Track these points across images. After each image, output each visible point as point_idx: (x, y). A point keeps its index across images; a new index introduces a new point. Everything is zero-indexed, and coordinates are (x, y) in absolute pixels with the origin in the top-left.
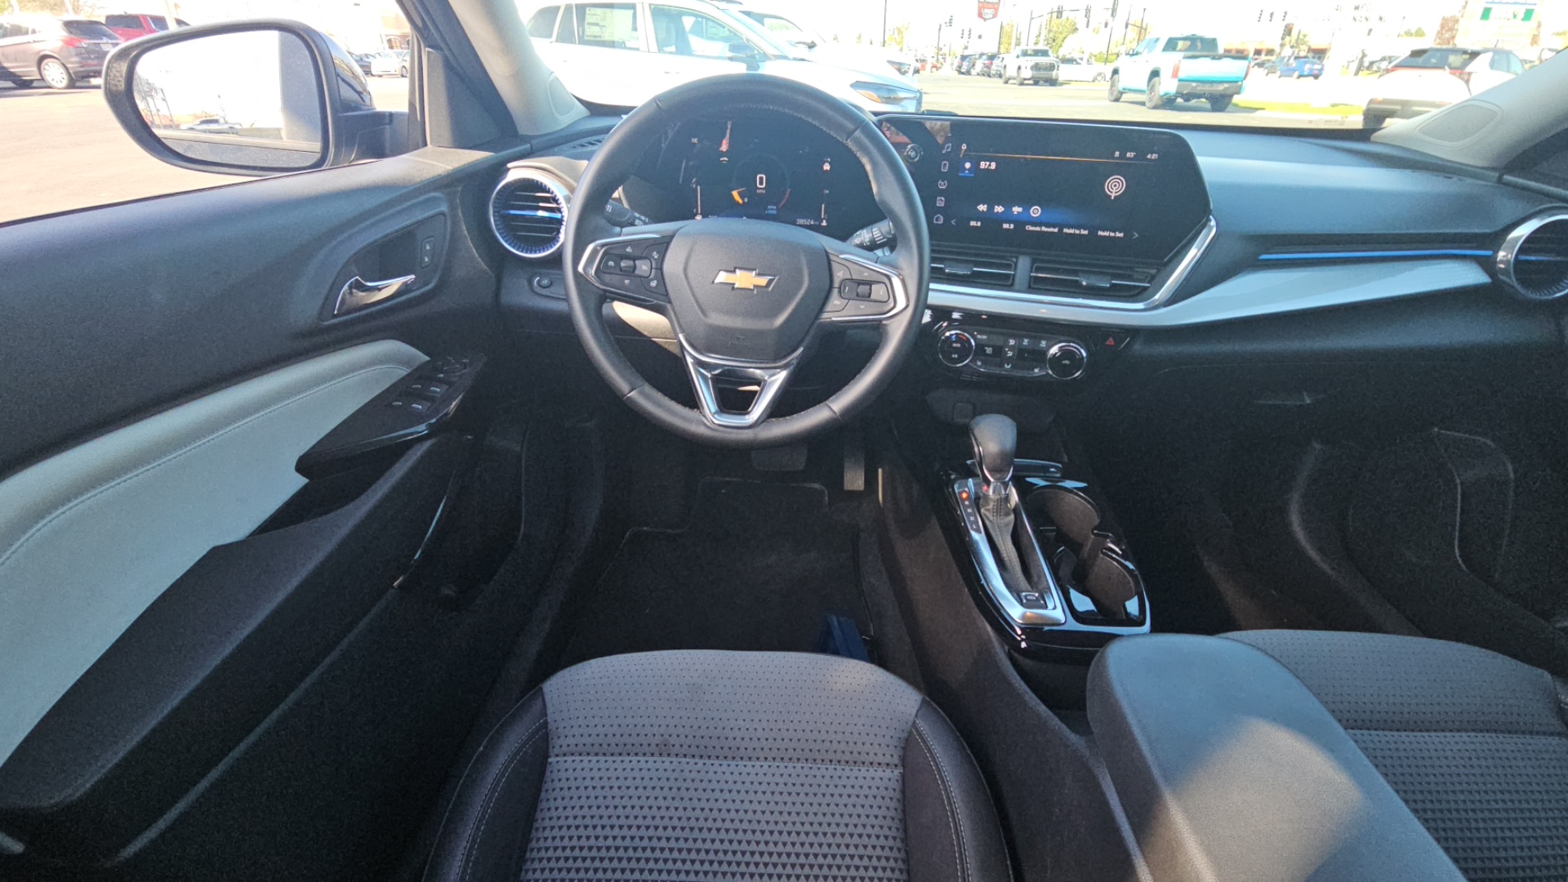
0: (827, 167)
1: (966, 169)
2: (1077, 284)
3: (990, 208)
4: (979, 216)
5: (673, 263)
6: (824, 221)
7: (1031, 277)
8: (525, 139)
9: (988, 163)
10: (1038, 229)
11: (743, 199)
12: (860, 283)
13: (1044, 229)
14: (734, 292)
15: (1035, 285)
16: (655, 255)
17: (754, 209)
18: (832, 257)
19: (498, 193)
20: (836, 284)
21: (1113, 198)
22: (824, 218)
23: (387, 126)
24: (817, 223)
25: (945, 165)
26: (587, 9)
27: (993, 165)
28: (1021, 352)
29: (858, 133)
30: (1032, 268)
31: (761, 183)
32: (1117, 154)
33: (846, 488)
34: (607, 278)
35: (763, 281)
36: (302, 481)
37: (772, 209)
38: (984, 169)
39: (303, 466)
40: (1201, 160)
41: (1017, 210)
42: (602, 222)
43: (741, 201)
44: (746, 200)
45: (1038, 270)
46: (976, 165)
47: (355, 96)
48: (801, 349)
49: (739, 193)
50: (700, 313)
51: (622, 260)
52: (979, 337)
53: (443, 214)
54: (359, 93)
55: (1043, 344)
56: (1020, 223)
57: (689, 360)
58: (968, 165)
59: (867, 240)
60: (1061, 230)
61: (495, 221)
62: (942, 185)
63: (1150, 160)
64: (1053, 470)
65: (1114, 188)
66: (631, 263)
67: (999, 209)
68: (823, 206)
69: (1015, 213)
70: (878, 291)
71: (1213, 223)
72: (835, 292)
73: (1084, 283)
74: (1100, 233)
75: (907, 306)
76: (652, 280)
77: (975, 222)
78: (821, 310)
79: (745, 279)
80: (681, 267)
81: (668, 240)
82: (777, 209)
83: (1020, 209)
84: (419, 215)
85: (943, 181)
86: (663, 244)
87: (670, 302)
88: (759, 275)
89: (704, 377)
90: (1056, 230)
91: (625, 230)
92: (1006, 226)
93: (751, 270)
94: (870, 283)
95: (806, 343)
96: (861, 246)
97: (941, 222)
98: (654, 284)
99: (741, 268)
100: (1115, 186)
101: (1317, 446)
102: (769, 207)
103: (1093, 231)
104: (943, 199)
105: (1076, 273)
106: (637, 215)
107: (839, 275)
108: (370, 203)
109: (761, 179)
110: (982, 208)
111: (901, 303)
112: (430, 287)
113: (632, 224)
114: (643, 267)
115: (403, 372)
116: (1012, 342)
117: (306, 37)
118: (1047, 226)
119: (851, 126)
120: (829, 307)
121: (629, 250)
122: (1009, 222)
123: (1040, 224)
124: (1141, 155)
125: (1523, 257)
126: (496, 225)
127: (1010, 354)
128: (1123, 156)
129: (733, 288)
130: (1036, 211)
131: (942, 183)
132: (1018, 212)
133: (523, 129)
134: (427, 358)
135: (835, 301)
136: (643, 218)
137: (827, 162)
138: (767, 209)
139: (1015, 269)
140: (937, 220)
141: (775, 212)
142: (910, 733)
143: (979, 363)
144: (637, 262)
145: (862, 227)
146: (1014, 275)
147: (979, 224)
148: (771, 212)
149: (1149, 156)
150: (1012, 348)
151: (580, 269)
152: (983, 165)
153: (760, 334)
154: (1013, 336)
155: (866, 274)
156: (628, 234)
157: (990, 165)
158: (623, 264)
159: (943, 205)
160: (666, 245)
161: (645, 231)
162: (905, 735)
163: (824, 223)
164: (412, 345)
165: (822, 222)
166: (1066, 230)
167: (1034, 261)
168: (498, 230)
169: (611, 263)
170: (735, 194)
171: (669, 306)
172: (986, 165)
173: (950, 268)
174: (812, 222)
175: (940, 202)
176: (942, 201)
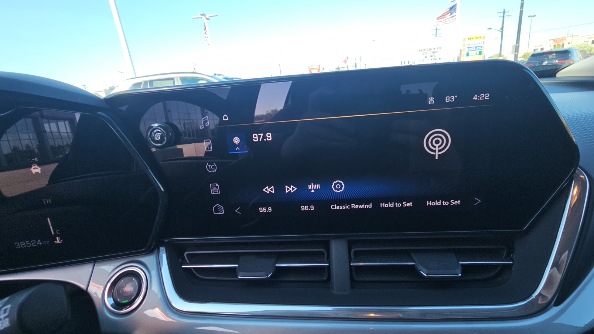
0: (36, 170)
1: (234, 145)
3: (280, 189)
4: (267, 200)
6: (58, 238)
7: (351, 266)
9: (262, 134)
10: (347, 207)
13: (353, 206)
21: (437, 158)
22: (56, 235)
24: (47, 242)
27: (269, 137)
30: (350, 254)
38: (259, 142)
41: (313, 187)
45: (359, 256)
46: (247, 138)
56: (323, 202)
58: (236, 140)
60: (376, 205)
63: (479, 102)
65: (437, 145)
67: (291, 189)
68: (48, 219)
74: (430, 203)
77: (264, 208)
83: (318, 186)
85: (211, 163)
90: (369, 206)
92: (304, 208)
100: (437, 142)
103: (419, 201)
105: (407, 255)
110: (269, 190)
118: (358, 202)
122: (308, 203)
123: (349, 202)
124: (465, 98)
128: (440, 102)
132: (316, 190)
137: (34, 162)
139: (328, 260)
140: (217, 210)
146: (329, 267)
147: (270, 210)
149: (475, 98)
152: (256, 138)
157: (264, 137)
163: (58, 240)
165: (54, 240)
166: (383, 205)
167: (351, 245)
172: (259, 137)
173: (246, 270)
174: (39, 243)
175: (215, 189)
176: (217, 187)
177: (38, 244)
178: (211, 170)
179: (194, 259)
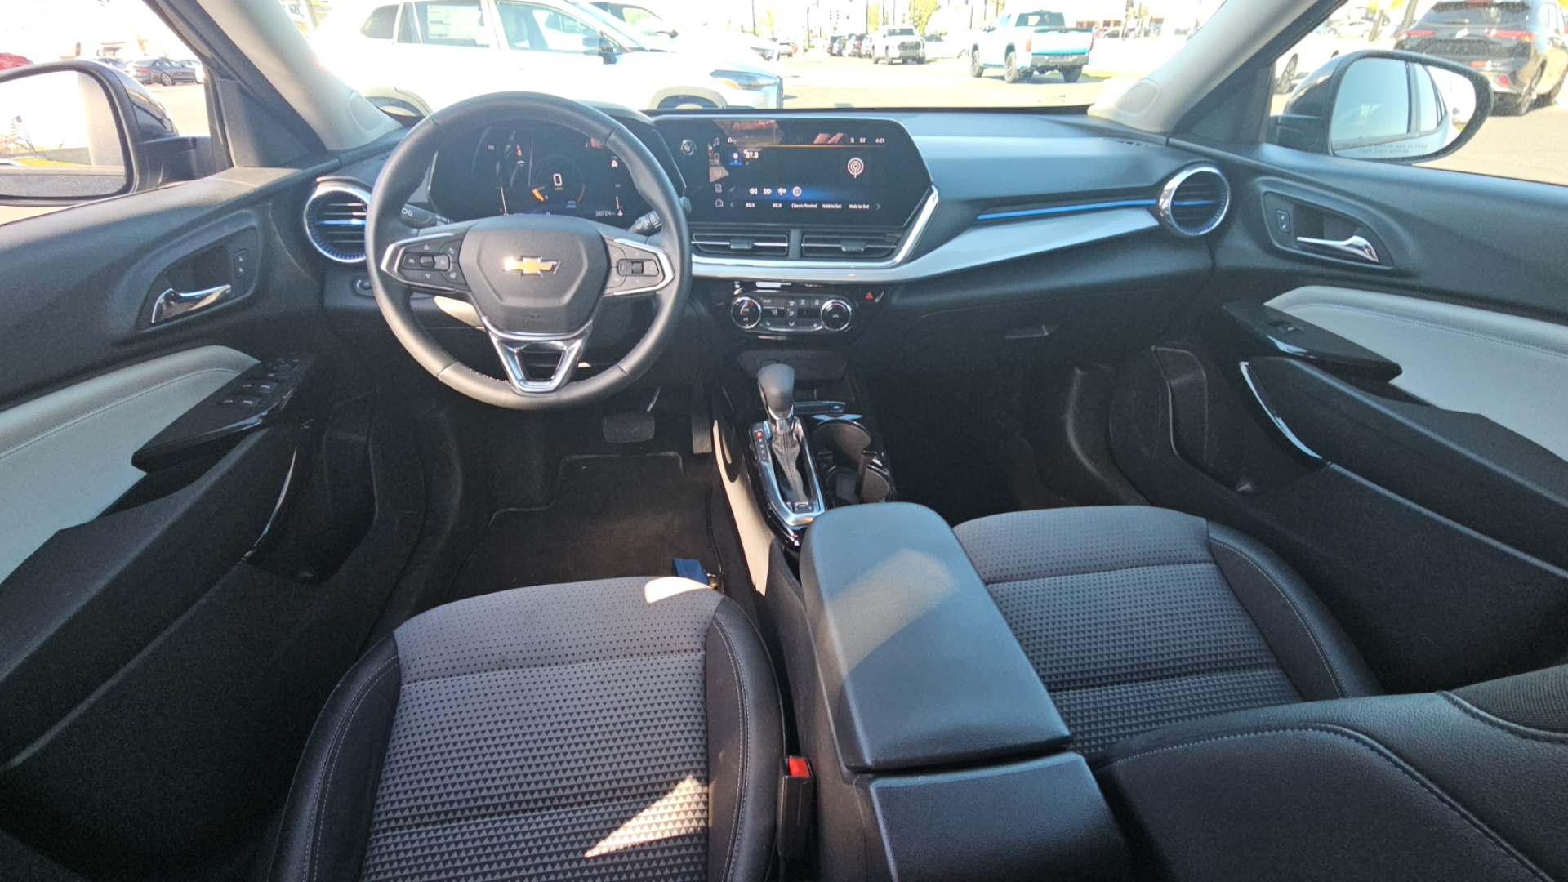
0: (615, 164)
1: (734, 159)
2: (839, 250)
3: (760, 191)
4: (752, 198)
5: (467, 257)
7: (800, 247)
8: (334, 155)
9: (752, 153)
10: (801, 206)
11: (544, 197)
12: (634, 262)
13: (807, 206)
14: (524, 277)
15: (805, 254)
16: (451, 250)
17: (555, 205)
18: (608, 242)
19: (310, 206)
20: (614, 264)
21: (855, 177)
22: (619, 209)
23: (192, 151)
24: (614, 213)
25: (717, 156)
26: (429, 7)
27: (757, 155)
28: (801, 313)
29: (613, 136)
30: (802, 240)
31: (558, 182)
32: (852, 140)
33: (695, 452)
34: (409, 274)
35: (548, 266)
36: (140, 474)
37: (571, 205)
38: (750, 158)
39: (139, 460)
40: (917, 140)
41: (782, 191)
42: (400, 225)
43: (542, 199)
44: (547, 197)
45: (807, 241)
46: (742, 155)
47: (156, 123)
48: (591, 322)
49: (540, 192)
50: (495, 296)
51: (421, 257)
52: (764, 301)
53: (253, 228)
54: (160, 121)
55: (817, 302)
56: (787, 202)
57: (494, 340)
58: (736, 156)
59: (646, 225)
60: (820, 206)
61: (311, 231)
63: (879, 144)
64: (837, 407)
65: (855, 168)
66: (430, 259)
67: (767, 191)
68: (617, 198)
69: (781, 194)
70: (650, 268)
71: (936, 192)
72: (614, 270)
73: (844, 249)
74: (851, 206)
75: (674, 278)
76: (452, 272)
77: (750, 204)
78: (604, 286)
79: (532, 266)
80: (475, 260)
81: (461, 237)
82: (577, 204)
83: (784, 191)
84: (228, 231)
85: (718, 170)
86: (458, 240)
87: (470, 291)
88: (543, 261)
89: (511, 354)
90: (816, 206)
91: (422, 231)
92: (775, 205)
93: (537, 257)
94: (641, 262)
95: (594, 315)
96: (642, 232)
97: (722, 205)
98: (453, 276)
99: (527, 257)
100: (856, 166)
101: (1078, 371)
102: (568, 203)
103: (845, 204)
104: (720, 185)
105: (837, 241)
106: (438, 217)
107: (615, 256)
108: (177, 223)
109: (558, 178)
110: (754, 191)
111: (669, 276)
112: (248, 294)
113: (434, 225)
114: (442, 262)
115: (233, 375)
116: (792, 303)
117: (98, 74)
118: (809, 203)
119: (606, 131)
120: (610, 284)
121: (426, 248)
122: (778, 202)
123: (803, 202)
124: (871, 141)
125: (1176, 203)
126: (312, 235)
127: (792, 313)
128: (857, 141)
129: (522, 274)
130: (797, 192)
132: (783, 193)
133: (331, 145)
134: (257, 361)
135: (615, 278)
136: (444, 219)
137: (615, 159)
138: (567, 205)
139: (789, 242)
140: (718, 203)
141: (574, 206)
142: (711, 624)
143: (768, 324)
144: (436, 258)
145: (641, 215)
146: (787, 247)
147: (753, 205)
148: (570, 206)
149: (877, 141)
150: (792, 308)
151: (384, 267)
152: (748, 155)
153: (552, 311)
154: (792, 298)
155: (637, 254)
156: (426, 234)
157: (753, 155)
158: (422, 261)
159: (721, 191)
160: (459, 242)
161: (445, 229)
162: (707, 626)
163: (620, 214)
164: (235, 347)
165: (619, 212)
166: (824, 206)
167: (803, 234)
168: (315, 240)
169: (412, 261)
170: (535, 192)
171: (470, 294)
173: (735, 244)
174: (610, 213)
175: (718, 189)
176: (720, 188)
178: (718, 175)
179: (698, 238)
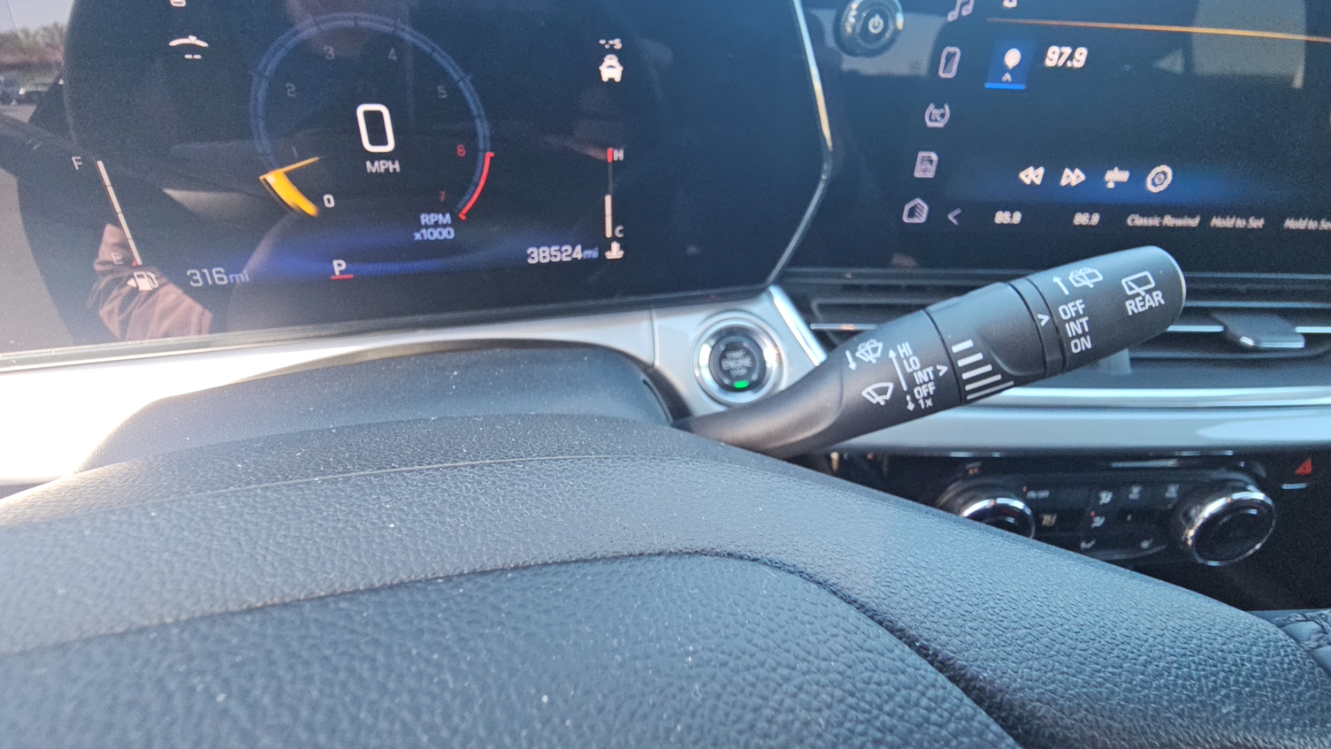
0: (611, 70)
1: (1005, 69)
2: (1224, 342)
3: (1052, 176)
4: (1022, 199)
6: (615, 246)
9: (1067, 51)
10: (1155, 221)
11: (316, 199)
13: (1169, 221)
22: (614, 238)
24: (593, 254)
25: (950, 57)
27: (1081, 57)
28: (1122, 517)
31: (378, 136)
37: (437, 228)
38: (1056, 67)
41: (1116, 176)
43: (309, 208)
44: (329, 201)
46: (1034, 57)
49: (291, 176)
52: (1032, 495)
55: (1172, 491)
56: (1115, 209)
58: (1013, 58)
60: (1205, 221)
62: (936, 118)
67: (1072, 177)
68: (608, 200)
69: (1111, 185)
74: (1290, 224)
77: (1007, 214)
82: (455, 223)
83: (1124, 176)
85: (939, 106)
90: (1194, 222)
92: (1079, 219)
97: (921, 218)
102: (425, 219)
103: (1277, 220)
104: (934, 156)
109: (374, 120)
110: (1032, 176)
116: (1107, 496)
118: (1177, 214)
122: (1090, 209)
123: (1164, 211)
130: (1159, 180)
131: (936, 113)
132: (1117, 184)
137: (612, 50)
138: (419, 227)
140: (912, 213)
141: (448, 234)
147: (1017, 217)
148: (436, 234)
150: (1103, 510)
152: (1054, 56)
157: (1071, 57)
159: (930, 175)
163: (615, 252)
165: (609, 248)
166: (1217, 222)
170: (276, 182)
172: (1061, 54)
174: (578, 254)
175: (926, 166)
176: (931, 162)
177: (574, 256)
178: (936, 120)
